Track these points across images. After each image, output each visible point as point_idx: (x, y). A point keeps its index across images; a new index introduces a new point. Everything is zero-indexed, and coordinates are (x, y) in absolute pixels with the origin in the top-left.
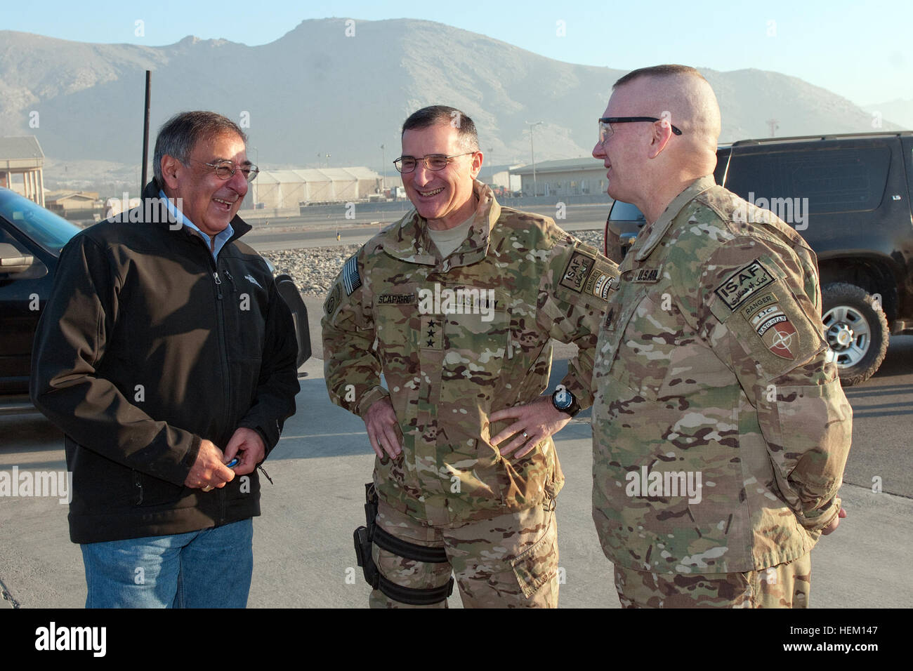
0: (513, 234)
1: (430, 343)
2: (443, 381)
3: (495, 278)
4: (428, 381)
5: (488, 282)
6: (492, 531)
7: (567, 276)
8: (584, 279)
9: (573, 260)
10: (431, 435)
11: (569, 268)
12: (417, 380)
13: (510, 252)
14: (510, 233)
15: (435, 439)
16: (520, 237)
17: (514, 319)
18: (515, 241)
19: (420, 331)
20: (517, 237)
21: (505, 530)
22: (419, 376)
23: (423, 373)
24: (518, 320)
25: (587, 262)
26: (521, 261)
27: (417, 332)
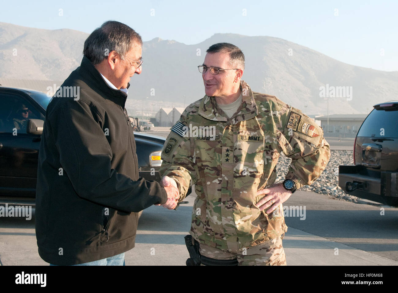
0: (261, 104)
1: (227, 160)
2: (234, 178)
3: (256, 126)
4: (226, 179)
5: (253, 128)
6: (260, 250)
7: (289, 124)
8: (297, 125)
9: (291, 116)
10: (230, 206)
11: (290, 120)
12: (220, 179)
13: (261, 113)
14: (259, 104)
15: (232, 208)
16: (265, 105)
17: (267, 145)
18: (262, 107)
19: (221, 154)
20: (264, 105)
21: (267, 248)
22: (221, 177)
23: (223, 175)
24: (268, 145)
25: (298, 117)
26: (266, 116)
27: (220, 154)
